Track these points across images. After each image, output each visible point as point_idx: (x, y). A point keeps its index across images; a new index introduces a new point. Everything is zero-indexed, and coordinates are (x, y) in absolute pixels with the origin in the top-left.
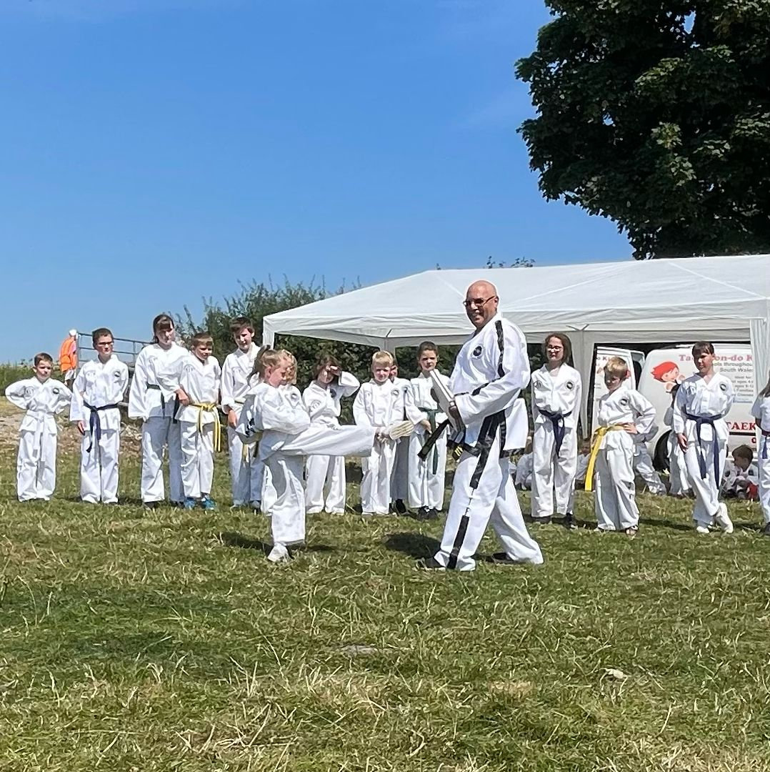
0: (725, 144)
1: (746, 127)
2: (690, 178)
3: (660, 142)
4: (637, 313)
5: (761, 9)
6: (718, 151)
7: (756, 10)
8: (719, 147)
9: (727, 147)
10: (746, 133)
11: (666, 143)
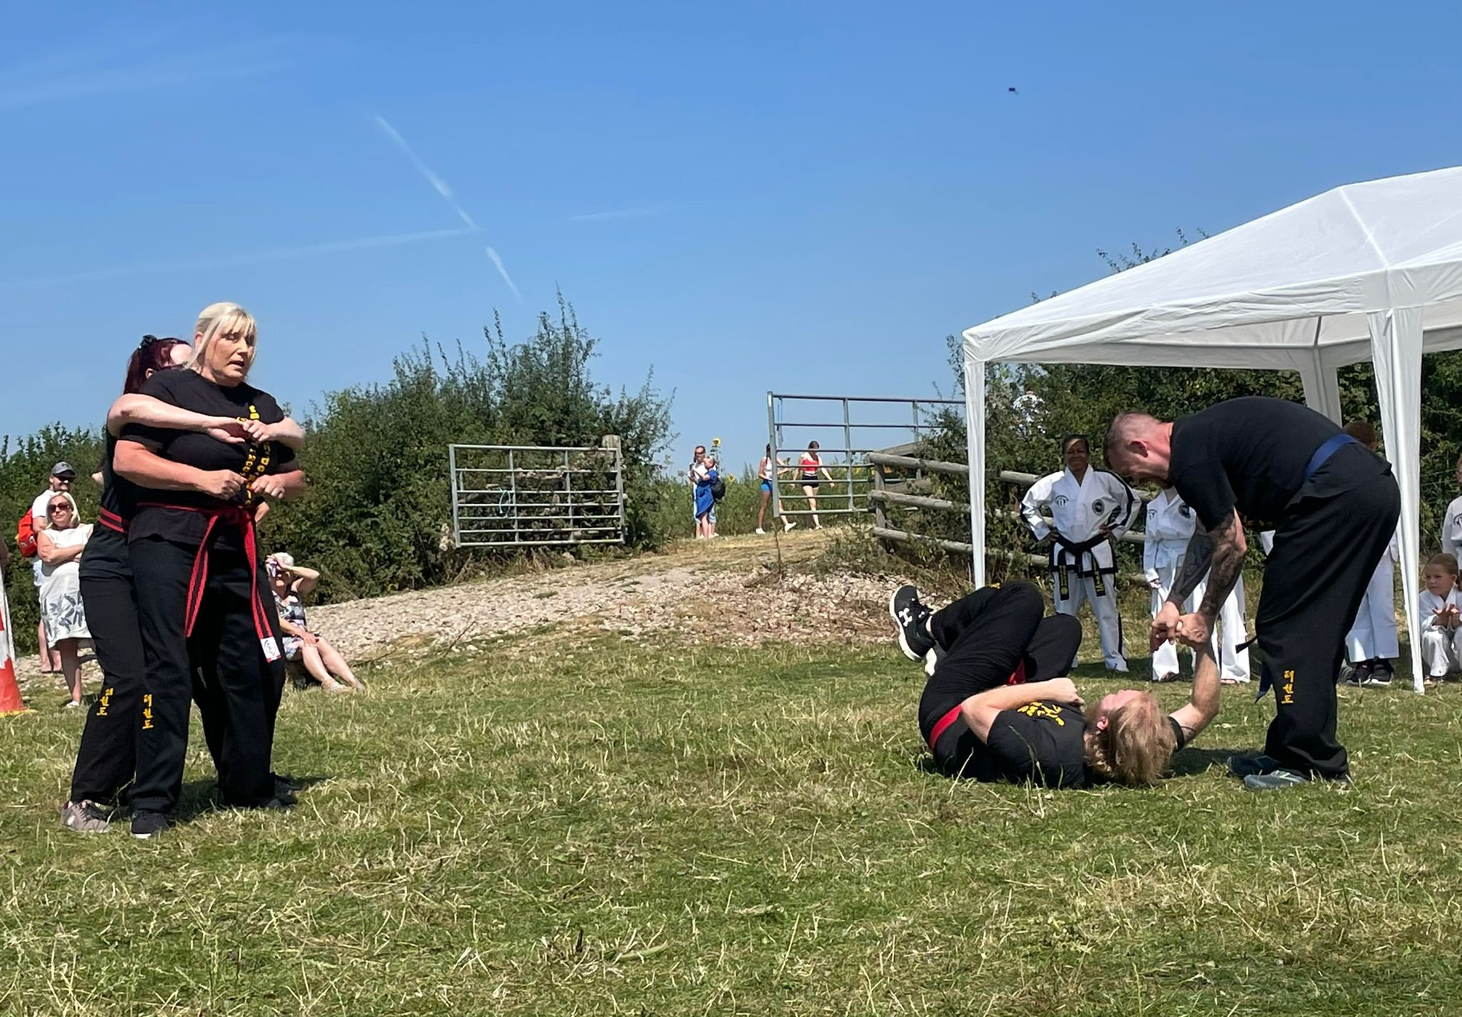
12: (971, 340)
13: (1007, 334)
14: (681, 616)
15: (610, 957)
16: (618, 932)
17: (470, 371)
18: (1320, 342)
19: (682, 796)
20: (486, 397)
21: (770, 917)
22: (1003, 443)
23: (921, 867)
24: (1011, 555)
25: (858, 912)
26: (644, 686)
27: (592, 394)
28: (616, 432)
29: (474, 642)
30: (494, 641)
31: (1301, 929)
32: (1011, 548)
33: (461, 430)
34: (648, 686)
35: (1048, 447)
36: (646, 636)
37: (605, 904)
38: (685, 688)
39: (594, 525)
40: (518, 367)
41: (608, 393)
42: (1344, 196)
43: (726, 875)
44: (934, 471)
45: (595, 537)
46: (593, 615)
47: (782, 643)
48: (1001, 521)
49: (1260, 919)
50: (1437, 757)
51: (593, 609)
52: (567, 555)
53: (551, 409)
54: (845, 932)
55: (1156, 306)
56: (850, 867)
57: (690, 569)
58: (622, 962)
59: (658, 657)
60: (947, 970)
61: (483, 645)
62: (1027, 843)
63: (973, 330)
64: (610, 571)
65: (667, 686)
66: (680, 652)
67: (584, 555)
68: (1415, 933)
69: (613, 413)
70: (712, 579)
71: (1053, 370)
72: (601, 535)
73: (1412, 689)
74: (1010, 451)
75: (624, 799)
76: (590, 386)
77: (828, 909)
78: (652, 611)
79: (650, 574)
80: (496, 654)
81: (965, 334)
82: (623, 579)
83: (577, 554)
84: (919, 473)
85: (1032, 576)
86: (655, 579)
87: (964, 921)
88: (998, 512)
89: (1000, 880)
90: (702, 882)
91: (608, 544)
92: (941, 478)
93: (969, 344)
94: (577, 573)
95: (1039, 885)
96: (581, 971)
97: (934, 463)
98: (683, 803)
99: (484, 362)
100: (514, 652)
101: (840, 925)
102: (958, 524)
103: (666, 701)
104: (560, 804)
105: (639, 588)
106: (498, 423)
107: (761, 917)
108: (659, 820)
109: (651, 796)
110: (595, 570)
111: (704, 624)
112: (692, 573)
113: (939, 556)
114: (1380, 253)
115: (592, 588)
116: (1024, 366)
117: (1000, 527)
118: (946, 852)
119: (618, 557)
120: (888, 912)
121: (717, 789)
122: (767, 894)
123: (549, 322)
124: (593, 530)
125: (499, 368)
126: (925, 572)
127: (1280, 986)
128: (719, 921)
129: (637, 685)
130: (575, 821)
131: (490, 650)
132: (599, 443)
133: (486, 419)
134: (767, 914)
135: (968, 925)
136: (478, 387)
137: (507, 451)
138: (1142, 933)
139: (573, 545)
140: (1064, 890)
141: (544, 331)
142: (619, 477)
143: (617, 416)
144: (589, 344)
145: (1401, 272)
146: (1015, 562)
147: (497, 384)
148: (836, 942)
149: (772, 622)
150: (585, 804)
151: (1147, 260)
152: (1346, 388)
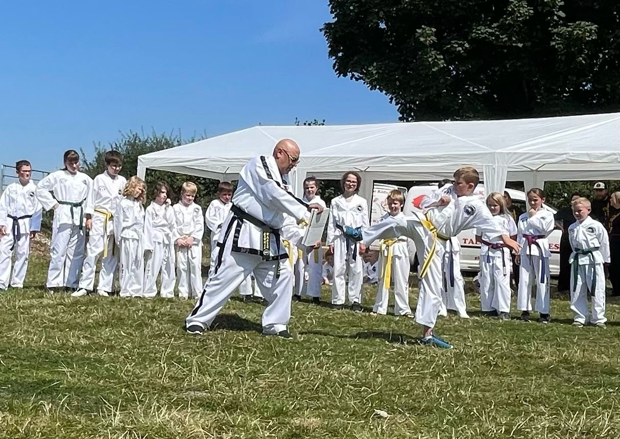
0: (465, 43)
1: (480, 32)
2: (442, 66)
3: (422, 39)
6: (460, 49)
8: (461, 45)
9: (467, 45)
10: (480, 36)
11: (426, 41)
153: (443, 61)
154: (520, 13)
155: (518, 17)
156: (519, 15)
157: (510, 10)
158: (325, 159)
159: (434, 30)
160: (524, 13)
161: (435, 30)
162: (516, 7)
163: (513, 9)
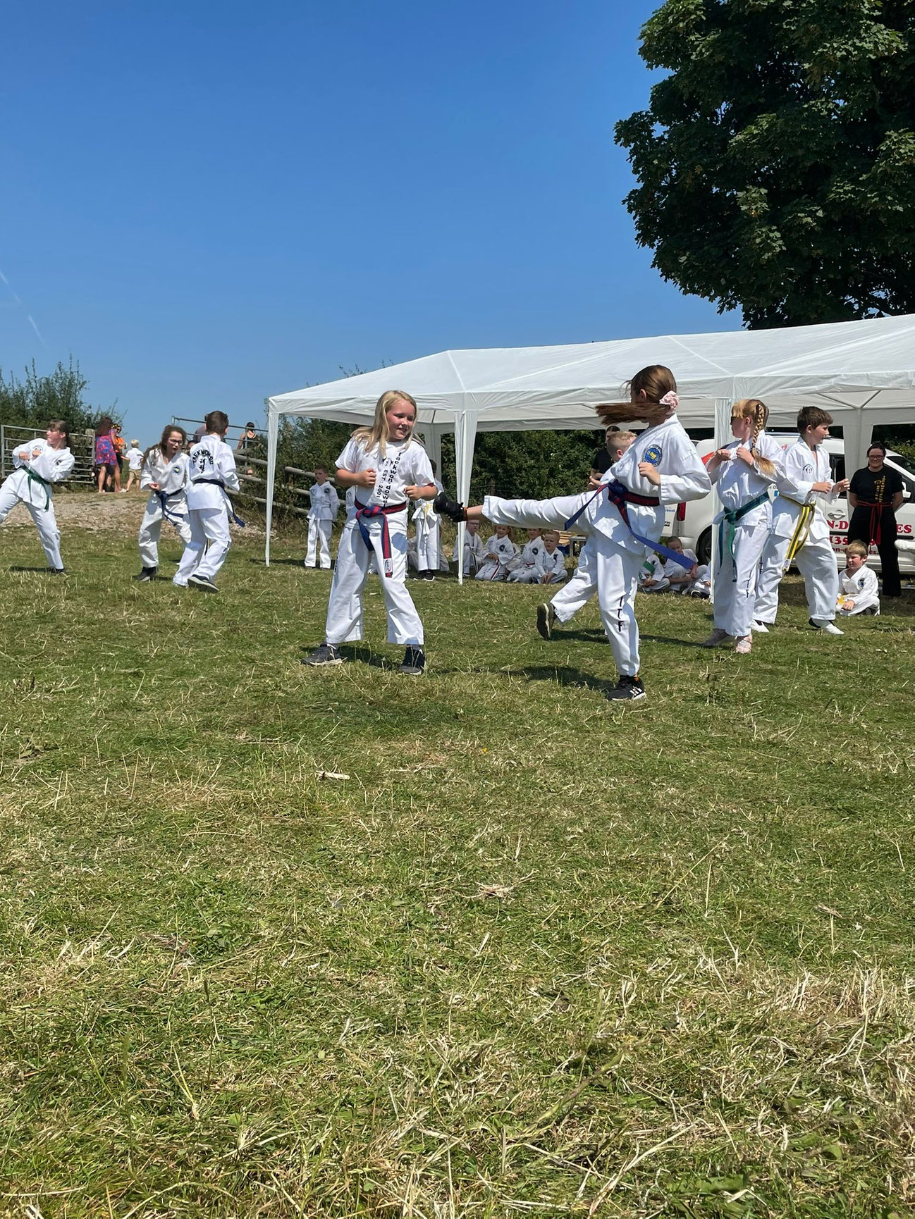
0: (817, 211)
1: (842, 191)
2: (778, 249)
3: (744, 208)
4: (607, 392)
5: (856, 52)
6: (809, 220)
7: (852, 55)
8: (812, 214)
9: (820, 214)
10: (840, 198)
11: (750, 209)
12: (274, 403)
13: (291, 401)
14: (120, 523)
15: (48, 691)
16: (57, 679)
17: (16, 388)
18: (434, 422)
19: (102, 613)
20: (24, 402)
21: (137, 674)
22: (288, 453)
23: (216, 653)
24: (287, 507)
25: (181, 674)
26: (95, 556)
27: (82, 408)
28: (93, 428)
29: (7, 528)
30: (19, 528)
31: (381, 689)
32: (288, 503)
33: (9, 418)
34: (98, 556)
35: (309, 457)
36: (100, 532)
37: (52, 664)
38: (117, 559)
39: (78, 473)
40: (43, 389)
41: (90, 407)
42: (449, 355)
43: (117, 653)
44: (253, 463)
45: (78, 479)
46: (75, 519)
47: (171, 540)
48: (284, 490)
49: (364, 683)
50: (460, 614)
51: (74, 516)
52: (63, 487)
53: (59, 412)
54: (172, 683)
55: (361, 396)
56: (181, 651)
57: (127, 500)
58: (54, 693)
59: (105, 543)
60: (214, 703)
61: (13, 529)
62: (270, 644)
63: (274, 398)
64: (85, 497)
65: (108, 557)
66: (117, 541)
67: (73, 488)
68: (428, 692)
69: (93, 418)
70: (138, 506)
71: (314, 421)
72: (82, 479)
73: (457, 582)
74: (291, 458)
75: (71, 613)
76: (81, 403)
77: (166, 671)
78: (104, 519)
79: (105, 501)
80: (19, 534)
81: (270, 399)
82: (91, 502)
83: (68, 487)
84: (246, 464)
85: (297, 518)
86: (108, 503)
87: (231, 679)
88: (283, 486)
89: (253, 661)
90: (105, 656)
91: (85, 484)
92: (257, 467)
93: (272, 404)
94: (68, 497)
95: (270, 664)
96: (30, 698)
97: (254, 460)
98: (102, 616)
99: (24, 384)
100: (29, 535)
101: (170, 679)
102: (261, 489)
103: (106, 565)
104: (37, 613)
105: (99, 507)
106: (29, 417)
107: (130, 674)
108: (88, 625)
109: (87, 612)
110: (77, 496)
111: (131, 528)
112: (128, 502)
113: (253, 505)
114: (462, 384)
115: (75, 505)
116: (301, 418)
117: (283, 493)
118: (230, 647)
119: (91, 491)
120: (195, 674)
121: (121, 611)
122: (137, 663)
123: (62, 367)
124: (77, 476)
125: (32, 388)
126: (246, 512)
127: (364, 714)
128: (109, 675)
129: (92, 556)
130: (43, 622)
131: (16, 532)
132: (84, 433)
133: (23, 414)
134: (135, 673)
135: (232, 681)
136: (20, 397)
137: (33, 432)
138: (310, 689)
139: (66, 483)
140: (281, 667)
141: (59, 372)
142: (93, 450)
143: (95, 420)
144: (84, 383)
145: (470, 394)
146: (290, 511)
147: (31, 396)
148: (166, 687)
149: (166, 530)
150: (50, 614)
151: (362, 373)
152: (445, 444)
153: (780, 242)
154: (900, 154)
155: (896, 161)
156: (898, 157)
157: (885, 149)
158: (503, 396)
159: (763, 191)
160: (906, 153)
161: (766, 191)
162: (894, 144)
163: (889, 148)
